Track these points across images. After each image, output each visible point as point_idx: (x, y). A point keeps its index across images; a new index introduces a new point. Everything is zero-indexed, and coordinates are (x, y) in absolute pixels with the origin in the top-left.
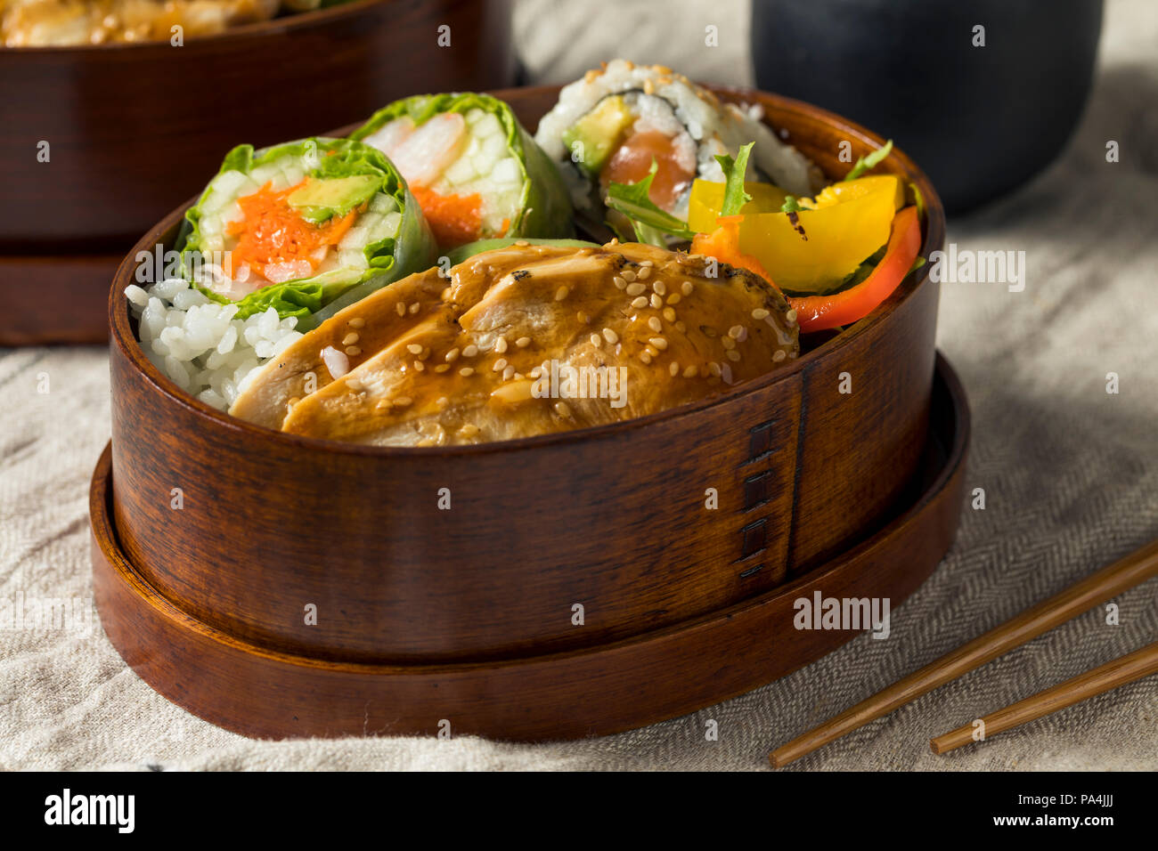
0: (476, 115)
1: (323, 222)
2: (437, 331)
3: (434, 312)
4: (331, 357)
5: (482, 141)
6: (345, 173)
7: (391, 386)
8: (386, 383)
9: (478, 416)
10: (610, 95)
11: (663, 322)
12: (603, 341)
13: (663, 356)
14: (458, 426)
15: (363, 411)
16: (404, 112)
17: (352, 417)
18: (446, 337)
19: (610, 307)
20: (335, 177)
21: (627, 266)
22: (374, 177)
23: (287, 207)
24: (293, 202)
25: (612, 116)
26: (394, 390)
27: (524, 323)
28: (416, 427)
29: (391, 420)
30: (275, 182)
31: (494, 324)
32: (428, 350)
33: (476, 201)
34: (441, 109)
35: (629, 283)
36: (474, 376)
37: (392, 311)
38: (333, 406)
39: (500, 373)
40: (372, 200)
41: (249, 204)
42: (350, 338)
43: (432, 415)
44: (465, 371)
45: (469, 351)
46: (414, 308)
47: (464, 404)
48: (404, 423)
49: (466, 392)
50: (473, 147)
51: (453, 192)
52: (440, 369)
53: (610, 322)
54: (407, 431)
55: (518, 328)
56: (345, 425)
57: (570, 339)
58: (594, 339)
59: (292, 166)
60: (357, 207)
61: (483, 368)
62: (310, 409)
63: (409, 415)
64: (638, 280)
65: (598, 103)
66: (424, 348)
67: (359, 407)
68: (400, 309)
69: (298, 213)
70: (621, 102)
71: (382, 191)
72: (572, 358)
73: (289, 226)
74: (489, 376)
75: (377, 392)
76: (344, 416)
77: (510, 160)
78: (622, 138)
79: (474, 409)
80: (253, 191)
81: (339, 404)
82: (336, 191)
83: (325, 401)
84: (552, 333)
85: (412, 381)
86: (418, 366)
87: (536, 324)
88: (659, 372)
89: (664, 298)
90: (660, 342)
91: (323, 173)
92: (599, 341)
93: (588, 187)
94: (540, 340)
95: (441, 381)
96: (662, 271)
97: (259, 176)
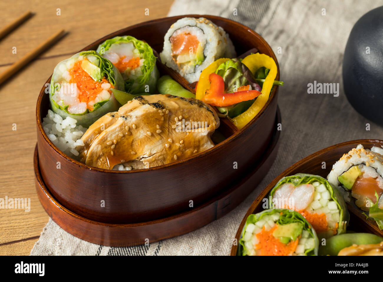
0: (317, 184)
1: (288, 243)
5: (321, 193)
10: (353, 165)
20: (286, 223)
22: (300, 223)
23: (273, 237)
24: (275, 234)
25: (355, 173)
30: (266, 226)
33: (324, 216)
34: (304, 182)
40: (302, 233)
41: (259, 236)
50: (318, 197)
51: (315, 213)
59: (269, 220)
60: (298, 237)
65: (349, 168)
69: (278, 240)
70: (358, 168)
71: (304, 229)
73: (277, 245)
77: (333, 202)
78: (358, 178)
80: (259, 231)
82: (289, 230)
91: (281, 221)
93: (348, 194)
97: (259, 224)
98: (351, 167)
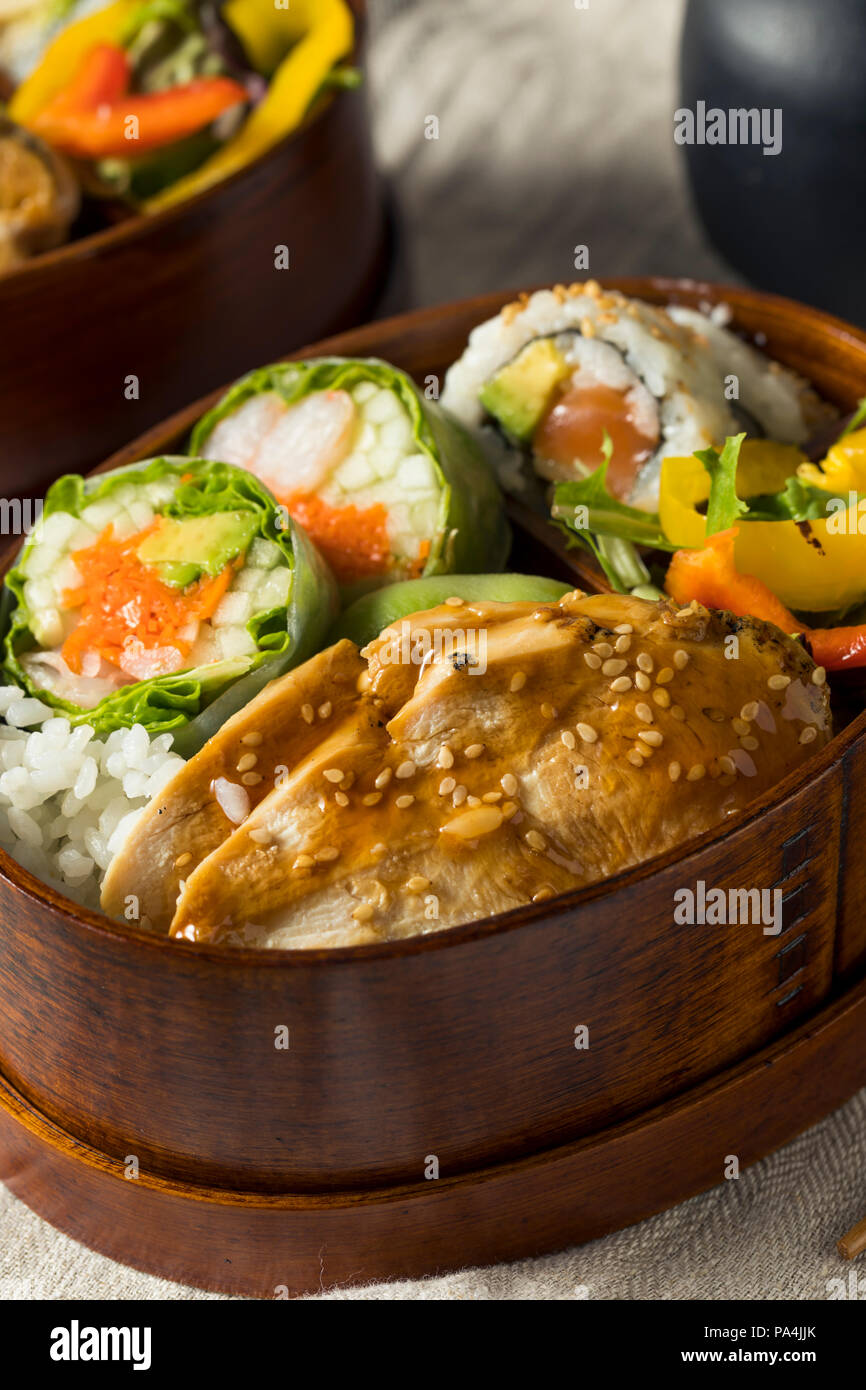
0: (366, 391)
1: (188, 585)
2: (359, 746)
3: (351, 711)
4: (227, 794)
5: (378, 427)
6: (209, 509)
7: (309, 832)
8: (301, 828)
9: (427, 863)
10: (537, 338)
11: (654, 709)
12: (578, 739)
13: (660, 755)
14: (403, 880)
15: (277, 874)
16: (269, 386)
17: (263, 885)
18: (371, 753)
19: (582, 694)
20: (196, 514)
21: (600, 635)
22: (248, 514)
23: (138, 564)
24: (146, 555)
25: (541, 369)
26: (312, 837)
27: (472, 724)
28: (349, 888)
29: (316, 882)
30: (119, 525)
31: (433, 730)
32: (351, 774)
33: (379, 514)
34: (317, 383)
35: (604, 660)
36: (417, 806)
37: (296, 718)
38: (237, 872)
39: (449, 797)
40: (249, 550)
41: (85, 558)
42: (246, 762)
43: (366, 869)
44: (403, 801)
45: (405, 769)
46: (325, 711)
47: (407, 848)
48: (333, 884)
49: (408, 829)
50: (367, 437)
51: (348, 502)
52: (369, 800)
53: (584, 714)
54: (337, 896)
55: (465, 732)
56: (256, 898)
57: (533, 740)
58: (566, 738)
59: (136, 500)
60: (231, 561)
61: (425, 791)
62: (208, 882)
63: (337, 873)
64: (616, 655)
65: (521, 350)
66: (345, 773)
67: (271, 870)
68: (307, 713)
69: (154, 573)
70: (553, 348)
71: (260, 534)
72: (541, 766)
73: (144, 593)
74: (434, 803)
75: (291, 842)
76: (252, 886)
77: (419, 458)
78: (557, 394)
79: (421, 853)
80: (88, 542)
81: (245, 867)
82: (201, 537)
83: (226, 865)
84: (510, 734)
85: (334, 821)
86: (341, 800)
87: (488, 724)
88: (655, 776)
89: (652, 676)
90: (652, 736)
91: (180, 508)
92: (573, 740)
94: (496, 745)
95: (373, 819)
96: (645, 638)
97: (96, 516)
98: (527, 344)
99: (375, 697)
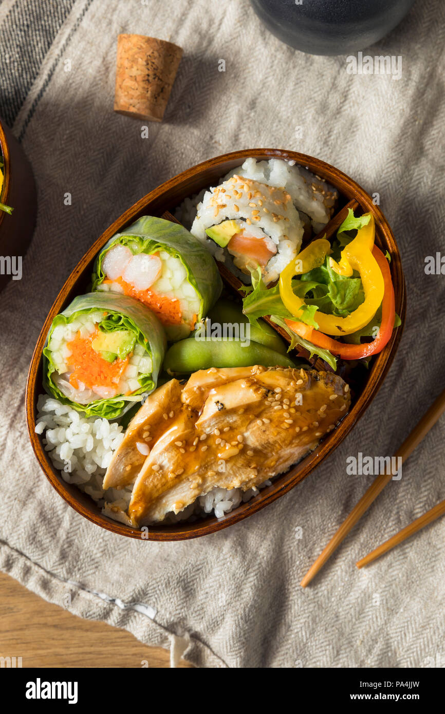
0: (165, 255)
1: (113, 361)
4: (141, 447)
5: (172, 271)
6: (115, 329)
7: (172, 462)
8: (169, 461)
9: (214, 466)
10: (227, 218)
11: (290, 414)
12: (263, 423)
13: (292, 426)
14: (206, 473)
15: (164, 480)
17: (159, 486)
19: (264, 410)
20: (111, 330)
21: (270, 395)
22: (129, 332)
23: (93, 351)
25: (229, 229)
26: (174, 464)
27: (225, 422)
28: (188, 479)
29: (177, 480)
30: (81, 332)
31: (212, 424)
32: (184, 442)
34: (147, 250)
35: (272, 402)
37: (161, 418)
38: (150, 483)
39: (220, 444)
40: (134, 348)
41: (71, 345)
42: (146, 435)
43: (193, 473)
44: (204, 448)
45: (203, 437)
46: (171, 415)
47: (207, 464)
48: (183, 480)
49: (207, 457)
52: (192, 449)
53: (265, 415)
54: (185, 483)
55: (223, 424)
56: (158, 490)
57: (248, 422)
58: (259, 422)
59: (87, 320)
60: (128, 354)
61: (210, 442)
62: (141, 490)
63: (184, 477)
64: (276, 401)
66: (182, 442)
67: (161, 479)
68: (165, 416)
69: (99, 355)
70: (234, 224)
71: (137, 342)
72: (250, 430)
74: (214, 446)
75: (166, 467)
76: (156, 487)
78: (234, 237)
79: (212, 464)
81: (152, 481)
82: (115, 341)
83: (145, 481)
84: (239, 422)
85: (181, 458)
86: (182, 451)
87: (231, 421)
88: (291, 431)
89: (289, 406)
90: (290, 421)
91: (104, 326)
92: (261, 423)
94: (235, 426)
95: (193, 456)
96: (286, 392)
97: (72, 327)
98: (224, 221)
99: (188, 406)
